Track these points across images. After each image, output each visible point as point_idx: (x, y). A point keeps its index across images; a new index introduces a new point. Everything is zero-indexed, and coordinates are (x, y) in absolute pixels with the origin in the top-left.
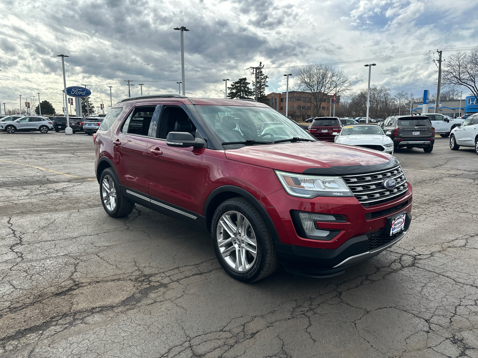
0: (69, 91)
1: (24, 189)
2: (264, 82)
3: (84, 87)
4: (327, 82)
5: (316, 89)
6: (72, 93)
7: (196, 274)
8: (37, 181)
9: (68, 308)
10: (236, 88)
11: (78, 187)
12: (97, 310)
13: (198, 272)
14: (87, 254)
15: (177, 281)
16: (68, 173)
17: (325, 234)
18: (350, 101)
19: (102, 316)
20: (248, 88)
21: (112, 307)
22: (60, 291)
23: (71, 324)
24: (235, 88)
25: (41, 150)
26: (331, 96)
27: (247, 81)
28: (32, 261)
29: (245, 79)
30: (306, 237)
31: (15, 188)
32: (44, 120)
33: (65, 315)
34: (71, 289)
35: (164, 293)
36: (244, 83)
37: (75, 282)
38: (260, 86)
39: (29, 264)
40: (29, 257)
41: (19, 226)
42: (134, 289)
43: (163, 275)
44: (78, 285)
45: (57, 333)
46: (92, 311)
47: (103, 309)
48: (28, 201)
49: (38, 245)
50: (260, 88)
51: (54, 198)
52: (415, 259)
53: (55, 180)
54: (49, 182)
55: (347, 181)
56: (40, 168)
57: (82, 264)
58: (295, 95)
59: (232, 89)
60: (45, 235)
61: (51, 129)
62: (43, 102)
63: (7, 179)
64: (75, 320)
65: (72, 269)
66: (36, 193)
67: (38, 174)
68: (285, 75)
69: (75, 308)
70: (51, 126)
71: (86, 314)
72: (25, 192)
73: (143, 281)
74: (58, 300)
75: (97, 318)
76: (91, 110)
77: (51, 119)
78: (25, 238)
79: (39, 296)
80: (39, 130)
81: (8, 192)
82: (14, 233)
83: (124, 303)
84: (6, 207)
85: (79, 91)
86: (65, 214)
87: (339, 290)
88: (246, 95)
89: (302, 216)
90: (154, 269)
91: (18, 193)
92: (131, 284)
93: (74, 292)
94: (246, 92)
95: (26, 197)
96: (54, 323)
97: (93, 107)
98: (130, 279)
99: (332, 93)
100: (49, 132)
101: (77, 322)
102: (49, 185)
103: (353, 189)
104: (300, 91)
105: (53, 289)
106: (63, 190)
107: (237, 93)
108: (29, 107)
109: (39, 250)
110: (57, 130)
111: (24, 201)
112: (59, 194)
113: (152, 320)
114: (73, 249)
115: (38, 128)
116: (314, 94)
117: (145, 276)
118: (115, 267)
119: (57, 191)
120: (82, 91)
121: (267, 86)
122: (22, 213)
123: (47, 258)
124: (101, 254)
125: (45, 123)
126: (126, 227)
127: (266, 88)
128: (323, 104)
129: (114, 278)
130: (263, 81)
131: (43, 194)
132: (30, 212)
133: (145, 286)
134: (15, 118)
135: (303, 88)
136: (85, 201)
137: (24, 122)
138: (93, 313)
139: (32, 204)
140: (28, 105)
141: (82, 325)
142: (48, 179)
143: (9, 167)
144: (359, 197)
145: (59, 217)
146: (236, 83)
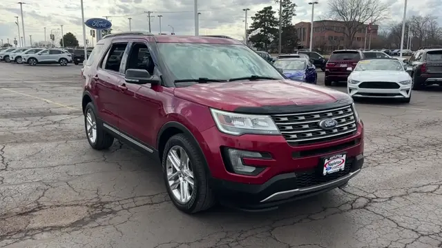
0: (90, 23)
1: (27, 120)
2: (291, 11)
3: (105, 18)
4: (362, 9)
5: (349, 18)
6: (93, 25)
7: (147, 204)
8: (41, 112)
9: (24, 226)
10: (261, 17)
11: (75, 119)
12: (47, 229)
13: (150, 202)
14: (59, 181)
15: (128, 209)
16: (72, 106)
17: (250, 169)
18: (389, 31)
19: (49, 234)
20: (273, 18)
21: (61, 227)
22: (24, 211)
23: (21, 239)
24: (259, 18)
25: (55, 83)
26: (367, 26)
27: (272, 10)
28: (9, 184)
29: (270, 8)
30: (234, 172)
31: (18, 119)
32: (63, 53)
33: (21, 231)
34: (34, 211)
35: (111, 219)
36: (269, 12)
37: (39, 204)
38: (287, 15)
39: (6, 187)
40: (9, 181)
41: (9, 154)
42: (86, 215)
43: (117, 203)
44: (40, 208)
45: (7, 244)
46: (43, 230)
47: (53, 228)
48: (25, 131)
49: (20, 172)
50: (286, 17)
51: (50, 129)
52: (370, 202)
53: (57, 112)
54: (51, 113)
55: (276, 120)
56: (47, 101)
57: (51, 190)
58: (326, 24)
59: (256, 19)
60: (29, 163)
61: (71, 62)
62: (67, 34)
63: (13, 111)
64: (26, 235)
65: (41, 193)
66: (35, 124)
67: (44, 106)
68: (310, 3)
69: (31, 226)
70: (70, 59)
71: (38, 231)
72: (26, 123)
73: (97, 207)
74: (20, 219)
75: (45, 235)
77: (70, 51)
78: (12, 165)
79: (5, 214)
80: (59, 62)
81: (10, 123)
82: (3, 160)
83: (72, 225)
84: (5, 136)
85: (100, 23)
86: (53, 145)
87: (273, 226)
88: (271, 25)
89: (232, 152)
90: (111, 198)
91: (19, 124)
92: (86, 209)
93: (35, 213)
94: (271, 21)
95: (26, 128)
96: (8, 237)
98: (87, 205)
99: (367, 22)
100: (68, 64)
101: (27, 237)
102: (50, 117)
103: (281, 128)
104: (331, 19)
105: (18, 210)
106: (59, 123)
107: (261, 22)
108: (53, 39)
109: (19, 176)
110: (77, 63)
111: (23, 132)
112: (55, 126)
113: (90, 240)
114: (48, 176)
115: (57, 61)
116: (347, 24)
117: (101, 203)
118: (78, 194)
119: (55, 123)
120: (103, 23)
121: (294, 15)
122: (17, 142)
123: (23, 183)
124: (70, 183)
125: (65, 55)
126: (103, 159)
127: (293, 17)
128: (357, 35)
129: (73, 203)
130: (290, 9)
131: (41, 125)
132: (24, 141)
133: (98, 211)
134: (37, 51)
135: (334, 17)
136: (75, 133)
137: (44, 55)
138: (43, 231)
139: (28, 134)
140: (53, 37)
141: (31, 240)
142: (50, 112)
143: (20, 99)
144: (287, 136)
145: (47, 147)
146: (260, 12)
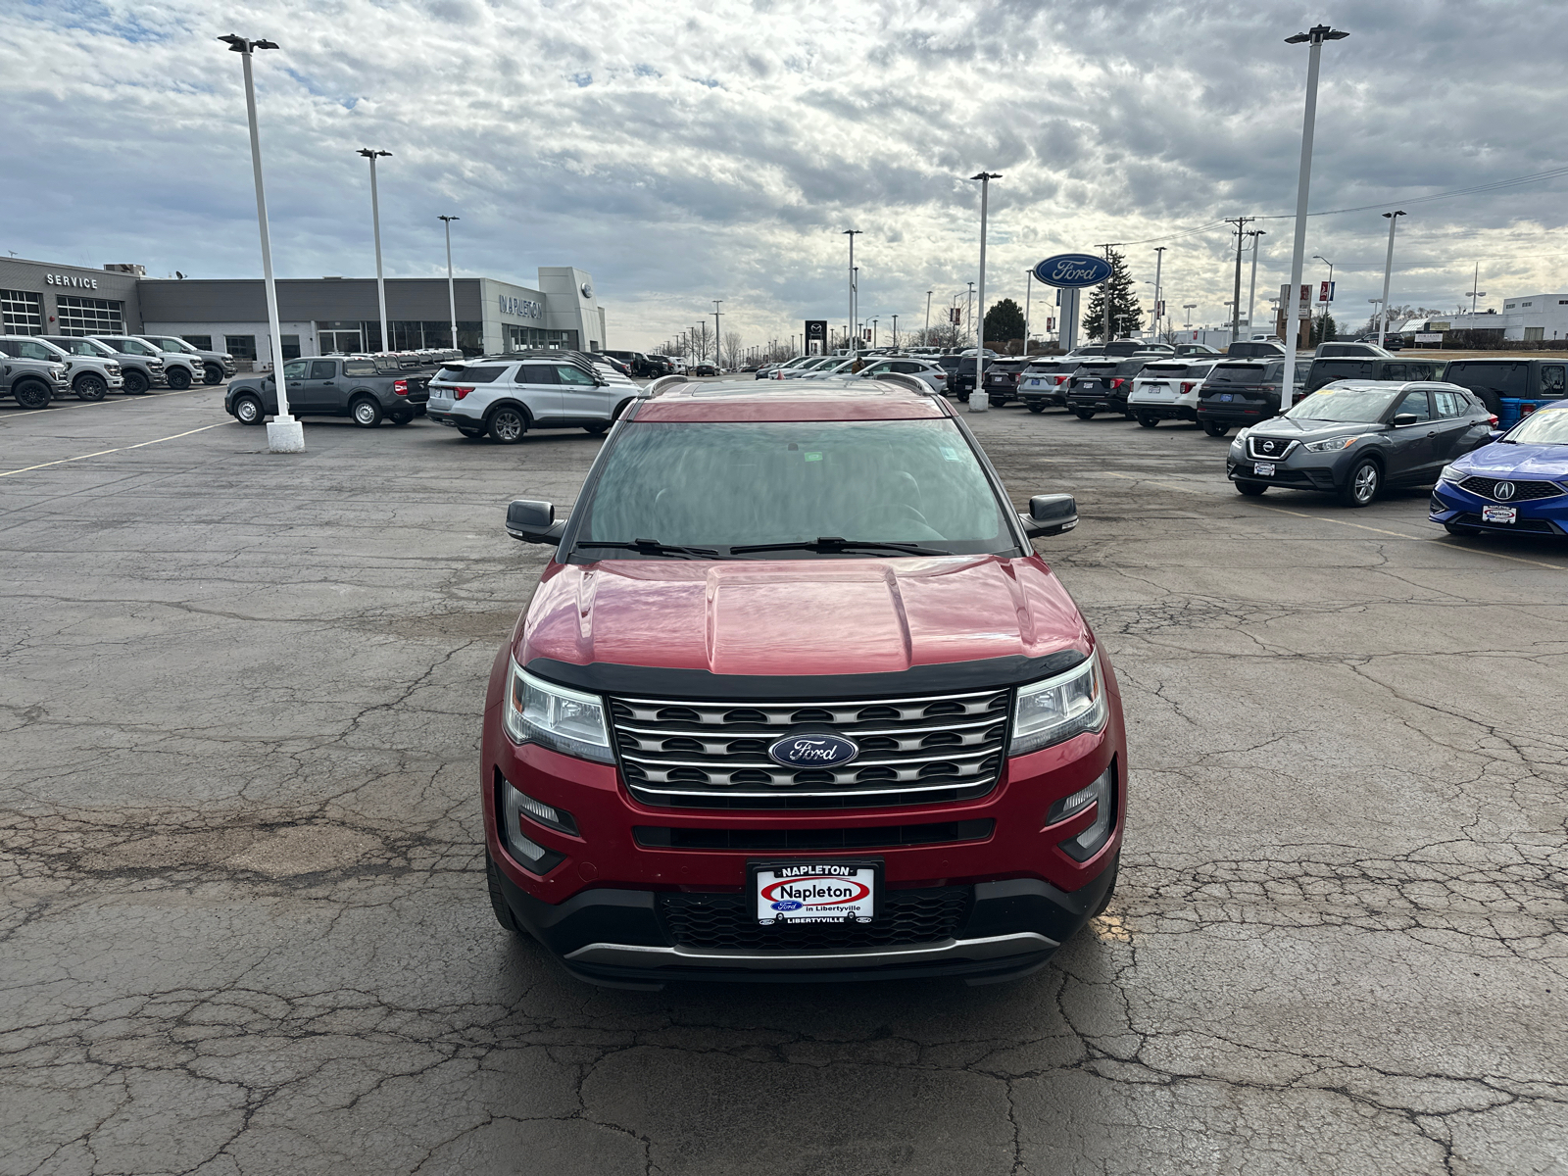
0: (1049, 270)
6: (1057, 275)
17: (535, 853)
21: (265, 880)
32: (925, 369)
33: (203, 866)
35: (370, 887)
37: (319, 811)
42: (353, 860)
46: (235, 875)
55: (624, 714)
62: (1000, 302)
71: (221, 876)
73: (397, 848)
76: (1130, 320)
82: (419, 680)
83: (292, 879)
85: (1076, 267)
92: (371, 847)
97: (1139, 311)
118: (416, 802)
120: (1086, 267)
140: (955, 316)
144: (639, 772)
